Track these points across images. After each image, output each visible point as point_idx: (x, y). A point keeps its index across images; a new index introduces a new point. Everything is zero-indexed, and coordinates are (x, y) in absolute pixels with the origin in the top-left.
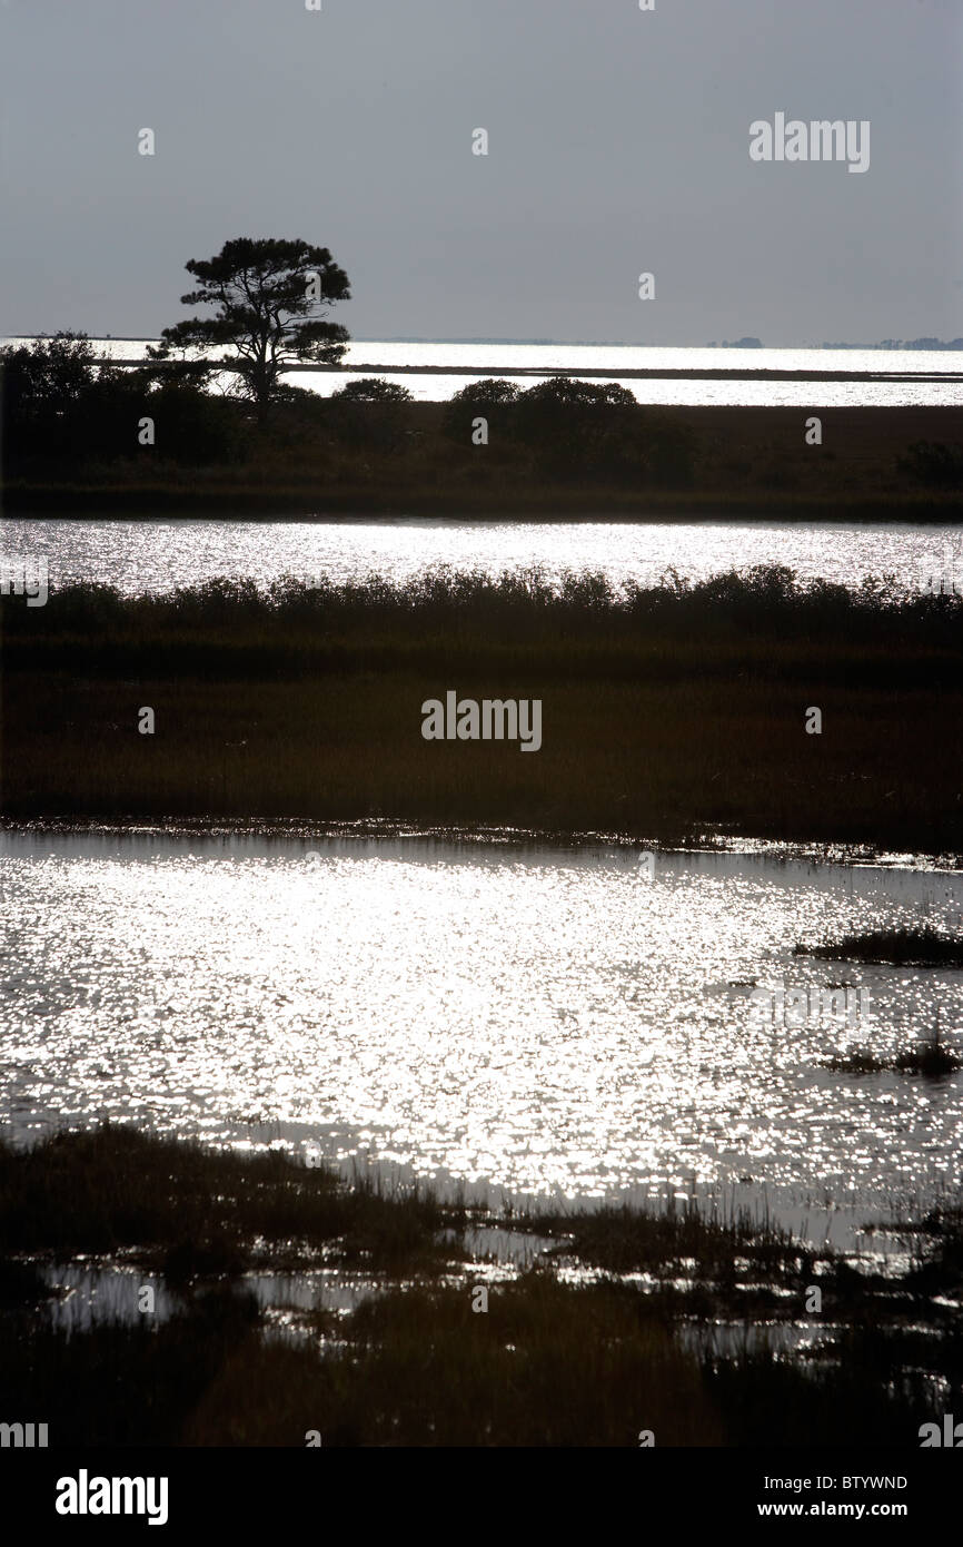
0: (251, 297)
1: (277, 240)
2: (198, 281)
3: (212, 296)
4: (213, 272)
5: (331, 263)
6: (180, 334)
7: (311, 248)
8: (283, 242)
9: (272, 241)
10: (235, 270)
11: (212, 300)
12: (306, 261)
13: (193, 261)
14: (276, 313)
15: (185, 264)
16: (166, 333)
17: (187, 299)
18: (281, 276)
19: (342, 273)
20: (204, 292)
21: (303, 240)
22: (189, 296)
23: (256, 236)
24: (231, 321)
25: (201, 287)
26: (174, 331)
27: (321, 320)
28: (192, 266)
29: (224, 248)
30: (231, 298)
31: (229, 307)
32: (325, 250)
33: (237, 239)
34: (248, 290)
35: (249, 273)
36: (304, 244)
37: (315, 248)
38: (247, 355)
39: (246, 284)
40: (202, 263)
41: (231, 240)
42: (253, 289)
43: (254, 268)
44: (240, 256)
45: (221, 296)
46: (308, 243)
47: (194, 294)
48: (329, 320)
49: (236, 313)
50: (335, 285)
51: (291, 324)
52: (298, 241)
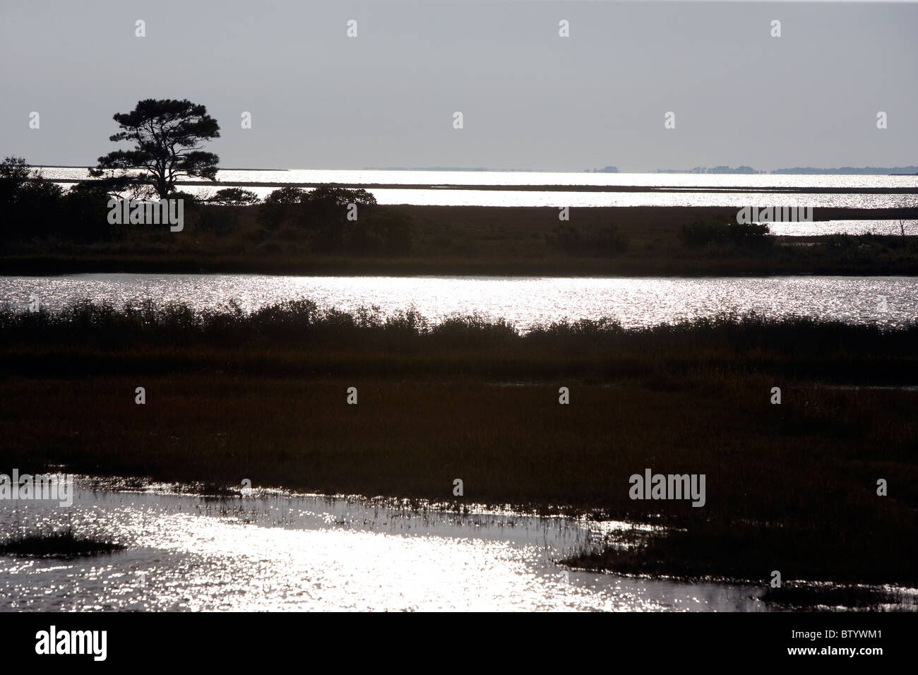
0: (156, 136)
1: (172, 100)
2: (121, 127)
3: (130, 136)
4: (130, 120)
5: (206, 115)
6: (109, 161)
7: (193, 105)
8: (175, 101)
9: (168, 101)
10: (144, 119)
11: (131, 139)
12: (191, 113)
13: (118, 114)
14: (172, 147)
15: (113, 116)
16: (101, 159)
17: (114, 138)
18: (175, 123)
19: (214, 121)
20: (124, 133)
21: (188, 100)
22: (114, 136)
23: (158, 98)
24: (144, 151)
25: (123, 130)
26: (106, 158)
27: (200, 151)
28: (117, 117)
29: (138, 106)
30: (143, 137)
31: (143, 143)
32: (203, 107)
33: (146, 99)
34: (153, 132)
35: (155, 121)
36: (189, 102)
37: (197, 105)
38: (154, 173)
39: (152, 128)
40: (124, 115)
41: (142, 100)
42: (156, 131)
43: (157, 118)
44: (149, 110)
45: (137, 136)
46: (192, 102)
47: (118, 134)
48: (207, 150)
49: (147, 147)
50: (209, 128)
51: (182, 153)
52: (185, 100)
